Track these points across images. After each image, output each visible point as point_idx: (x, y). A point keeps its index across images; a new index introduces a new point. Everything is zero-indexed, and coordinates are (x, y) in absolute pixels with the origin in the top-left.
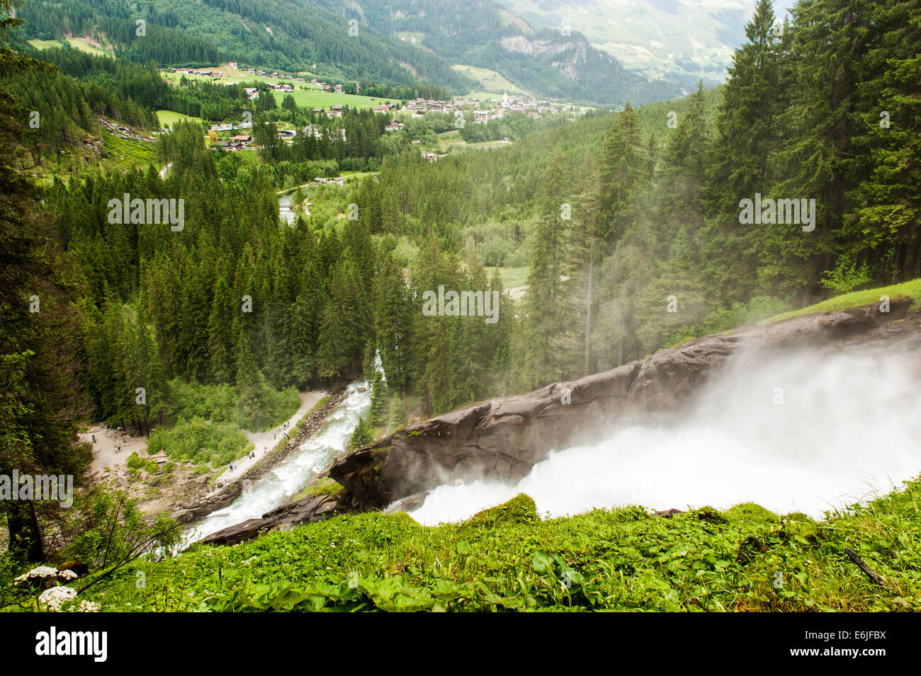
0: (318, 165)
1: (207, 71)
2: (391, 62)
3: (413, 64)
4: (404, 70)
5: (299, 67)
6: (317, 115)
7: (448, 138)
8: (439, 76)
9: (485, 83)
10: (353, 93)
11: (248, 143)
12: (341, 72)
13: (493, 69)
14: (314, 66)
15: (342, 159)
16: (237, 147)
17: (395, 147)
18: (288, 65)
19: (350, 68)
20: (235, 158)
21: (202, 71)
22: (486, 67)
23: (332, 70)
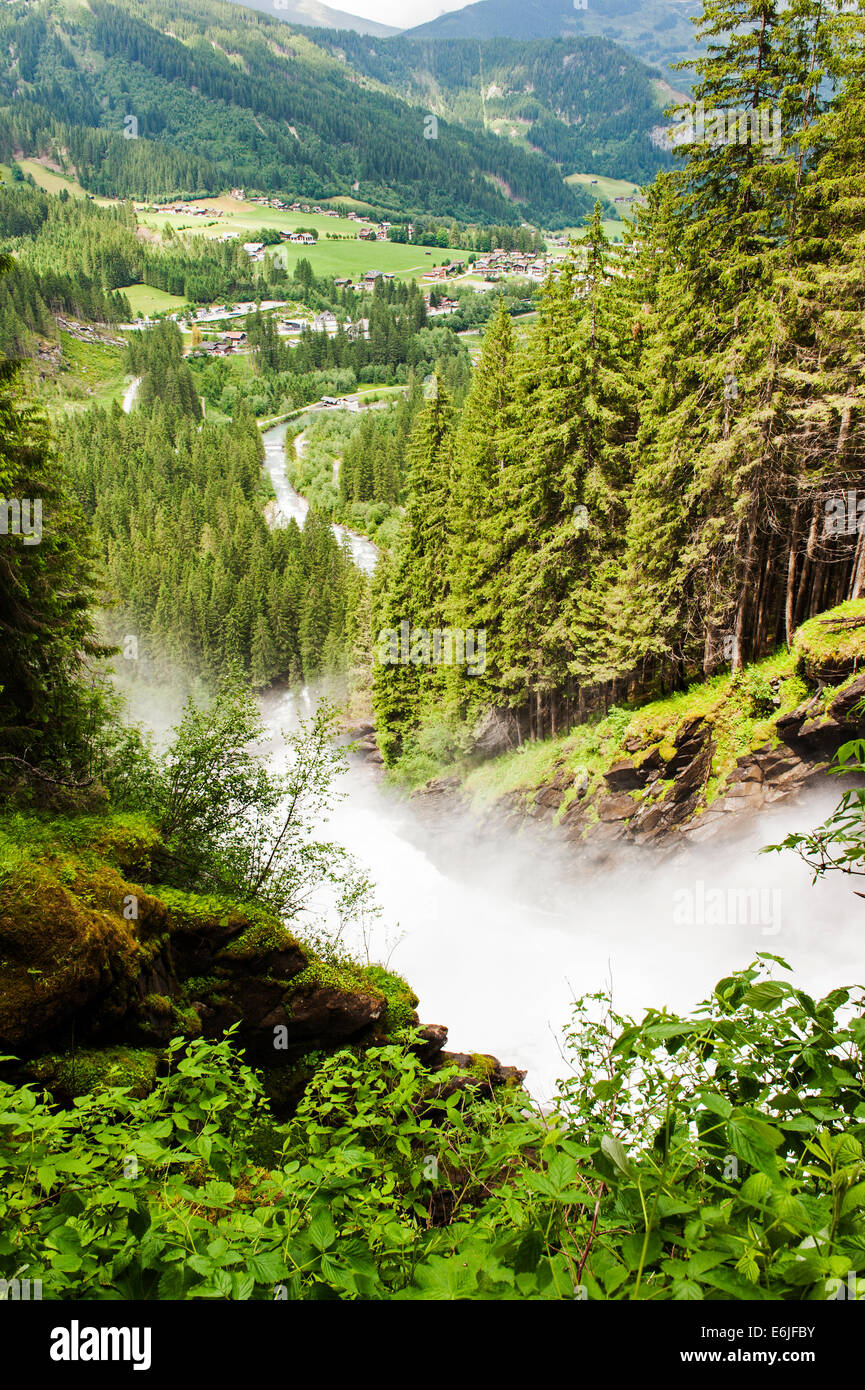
0: (329, 377)
1: (202, 205)
2: (473, 174)
3: (505, 177)
4: (491, 188)
5: (334, 189)
6: (340, 289)
7: (522, 323)
8: (546, 195)
9: (618, 206)
10: (402, 241)
11: (242, 342)
12: (395, 195)
13: (633, 181)
14: (356, 187)
15: (361, 366)
16: (225, 351)
17: (434, 349)
18: (317, 186)
19: (409, 187)
20: (222, 366)
21: (194, 206)
22: (623, 177)
23: (382, 193)
